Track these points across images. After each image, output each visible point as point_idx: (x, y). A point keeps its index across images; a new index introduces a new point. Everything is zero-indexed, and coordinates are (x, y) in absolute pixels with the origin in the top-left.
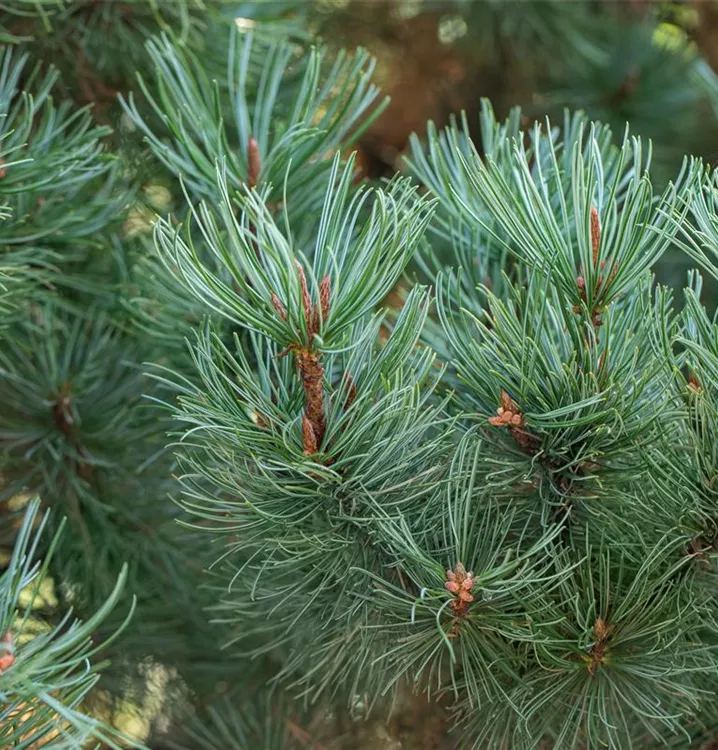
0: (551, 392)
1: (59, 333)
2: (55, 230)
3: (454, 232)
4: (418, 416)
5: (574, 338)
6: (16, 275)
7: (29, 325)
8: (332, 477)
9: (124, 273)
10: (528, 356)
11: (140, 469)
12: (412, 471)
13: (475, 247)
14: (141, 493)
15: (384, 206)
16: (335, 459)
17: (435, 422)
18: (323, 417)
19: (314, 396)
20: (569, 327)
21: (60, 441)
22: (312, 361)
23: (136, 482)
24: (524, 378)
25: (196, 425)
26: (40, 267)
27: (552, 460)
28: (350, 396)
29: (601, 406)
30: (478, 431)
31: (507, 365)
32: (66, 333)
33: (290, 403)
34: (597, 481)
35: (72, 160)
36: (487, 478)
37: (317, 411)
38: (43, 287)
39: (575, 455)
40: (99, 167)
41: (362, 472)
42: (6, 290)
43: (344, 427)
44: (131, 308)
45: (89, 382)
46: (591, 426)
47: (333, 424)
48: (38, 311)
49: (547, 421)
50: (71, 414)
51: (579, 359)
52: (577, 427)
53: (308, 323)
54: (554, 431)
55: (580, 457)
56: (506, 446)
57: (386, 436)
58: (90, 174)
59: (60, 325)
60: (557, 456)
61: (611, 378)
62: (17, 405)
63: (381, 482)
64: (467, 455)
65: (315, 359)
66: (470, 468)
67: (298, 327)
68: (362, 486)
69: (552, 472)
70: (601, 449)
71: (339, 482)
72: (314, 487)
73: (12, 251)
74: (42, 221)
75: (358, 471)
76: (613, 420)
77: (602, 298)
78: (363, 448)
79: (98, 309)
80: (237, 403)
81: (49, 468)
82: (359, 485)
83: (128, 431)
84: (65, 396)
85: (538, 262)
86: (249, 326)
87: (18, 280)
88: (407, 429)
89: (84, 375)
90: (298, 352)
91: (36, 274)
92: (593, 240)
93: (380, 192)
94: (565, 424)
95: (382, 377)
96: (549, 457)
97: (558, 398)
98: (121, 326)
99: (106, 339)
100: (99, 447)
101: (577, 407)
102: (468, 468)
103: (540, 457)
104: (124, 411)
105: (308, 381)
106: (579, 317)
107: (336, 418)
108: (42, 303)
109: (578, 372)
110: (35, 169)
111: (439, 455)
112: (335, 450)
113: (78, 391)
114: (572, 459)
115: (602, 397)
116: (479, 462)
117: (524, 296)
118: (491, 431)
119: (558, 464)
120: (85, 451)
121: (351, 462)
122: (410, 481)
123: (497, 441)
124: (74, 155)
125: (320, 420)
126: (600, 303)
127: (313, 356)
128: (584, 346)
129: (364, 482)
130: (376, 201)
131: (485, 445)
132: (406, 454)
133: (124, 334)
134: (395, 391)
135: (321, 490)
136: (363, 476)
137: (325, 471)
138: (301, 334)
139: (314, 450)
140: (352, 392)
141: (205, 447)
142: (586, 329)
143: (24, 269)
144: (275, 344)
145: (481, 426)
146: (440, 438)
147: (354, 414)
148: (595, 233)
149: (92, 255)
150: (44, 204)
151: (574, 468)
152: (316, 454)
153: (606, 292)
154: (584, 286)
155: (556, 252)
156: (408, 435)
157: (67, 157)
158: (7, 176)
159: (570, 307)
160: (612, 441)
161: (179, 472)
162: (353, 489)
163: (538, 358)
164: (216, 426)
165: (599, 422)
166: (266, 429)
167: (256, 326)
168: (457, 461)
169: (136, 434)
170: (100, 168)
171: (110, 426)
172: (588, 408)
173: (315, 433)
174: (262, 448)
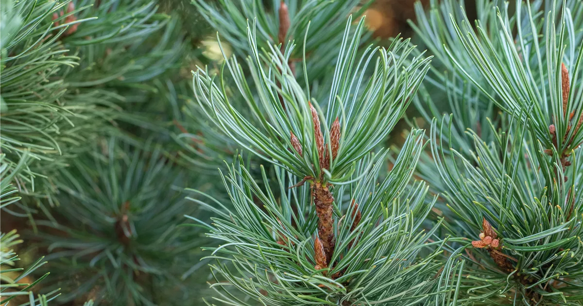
0: (525, 221)
1: (122, 162)
2: (119, 76)
3: (448, 83)
4: (412, 239)
5: (546, 175)
6: (84, 112)
7: (96, 155)
8: (337, 288)
9: (176, 113)
10: (507, 191)
11: (184, 276)
12: (407, 284)
13: (466, 96)
14: (186, 296)
15: (386, 63)
16: (342, 272)
17: (427, 244)
18: (332, 237)
19: (325, 220)
20: (542, 166)
21: (120, 251)
22: (323, 191)
23: (182, 287)
24: (502, 209)
25: (226, 242)
26: (107, 107)
27: (525, 278)
28: (355, 221)
29: (566, 234)
30: (464, 252)
31: (489, 198)
32: (127, 161)
33: (306, 225)
34: (563, 297)
35: (132, 19)
36: (468, 292)
37: (328, 232)
38: (109, 123)
39: (545, 273)
40: (155, 24)
41: (363, 285)
42: (73, 125)
43: (350, 245)
44: (181, 142)
45: (144, 203)
46: (558, 250)
47: (341, 243)
48: (104, 143)
49: (521, 245)
50: (129, 230)
51: (549, 193)
52: (546, 251)
53: (321, 159)
54: (527, 254)
55: (548, 276)
56: (488, 265)
57: (385, 255)
58: (148, 30)
59: (123, 155)
60: (529, 274)
61: (576, 210)
62: (86, 221)
63: (380, 293)
64: (452, 273)
65: (326, 190)
66: (455, 283)
67: (312, 162)
68: (364, 297)
69: (525, 288)
70: (566, 270)
71: (344, 293)
72: (323, 296)
73: (81, 93)
74: (109, 68)
75: (359, 283)
76: (577, 246)
77: (570, 143)
78: (364, 265)
79: (155, 141)
80: (261, 224)
81: (110, 275)
82: (361, 296)
83: (177, 244)
84: (125, 214)
85: (516, 111)
86: (274, 161)
87: (85, 117)
88: (402, 250)
89: (141, 197)
90: (313, 183)
91: (102, 112)
92: (564, 94)
93: (383, 51)
94: (536, 248)
95: (382, 205)
96: (523, 276)
97: (530, 225)
98: (172, 157)
99: (159, 167)
100: (153, 257)
101: (547, 234)
102: (453, 283)
103: (515, 274)
104: (172, 228)
105: (320, 207)
106: (550, 159)
107: (343, 239)
108: (107, 136)
109: (548, 205)
110: (100, 25)
111: (431, 271)
112: (340, 266)
113: (134, 210)
114: (542, 277)
115: (566, 227)
116: (463, 278)
117: (504, 140)
118: (475, 252)
119: (531, 281)
120: (140, 260)
121: (356, 276)
122: (404, 293)
123: (479, 261)
124: (133, 14)
125: (329, 241)
126: (569, 147)
127: (325, 186)
128: (553, 183)
129: (365, 293)
130: (379, 58)
131: (469, 264)
132: (401, 271)
133: (175, 165)
134: (392, 217)
135: (330, 298)
136: (364, 289)
137: (333, 284)
138: (314, 168)
139: (324, 265)
140: (357, 217)
141: (233, 260)
142: (555, 169)
143: (91, 108)
144: (295, 177)
145: (466, 248)
146: (430, 257)
147: (358, 235)
148: (565, 87)
149: (151, 98)
150: (111, 54)
151: (543, 285)
152: (325, 269)
153: (573, 138)
154: (555, 132)
155: (532, 103)
156: (403, 255)
157: (128, 16)
158: (79, 30)
159: (542, 150)
160: (576, 264)
161: (213, 281)
162: (356, 298)
163: (515, 192)
164: (244, 243)
165: (565, 247)
166: (285, 247)
167: (280, 162)
168: (444, 277)
169: (182, 247)
170: (156, 26)
171: (161, 240)
172: (556, 234)
173: (326, 251)
174: (282, 263)
